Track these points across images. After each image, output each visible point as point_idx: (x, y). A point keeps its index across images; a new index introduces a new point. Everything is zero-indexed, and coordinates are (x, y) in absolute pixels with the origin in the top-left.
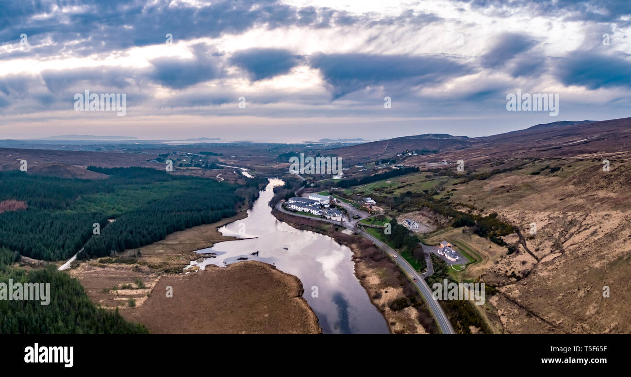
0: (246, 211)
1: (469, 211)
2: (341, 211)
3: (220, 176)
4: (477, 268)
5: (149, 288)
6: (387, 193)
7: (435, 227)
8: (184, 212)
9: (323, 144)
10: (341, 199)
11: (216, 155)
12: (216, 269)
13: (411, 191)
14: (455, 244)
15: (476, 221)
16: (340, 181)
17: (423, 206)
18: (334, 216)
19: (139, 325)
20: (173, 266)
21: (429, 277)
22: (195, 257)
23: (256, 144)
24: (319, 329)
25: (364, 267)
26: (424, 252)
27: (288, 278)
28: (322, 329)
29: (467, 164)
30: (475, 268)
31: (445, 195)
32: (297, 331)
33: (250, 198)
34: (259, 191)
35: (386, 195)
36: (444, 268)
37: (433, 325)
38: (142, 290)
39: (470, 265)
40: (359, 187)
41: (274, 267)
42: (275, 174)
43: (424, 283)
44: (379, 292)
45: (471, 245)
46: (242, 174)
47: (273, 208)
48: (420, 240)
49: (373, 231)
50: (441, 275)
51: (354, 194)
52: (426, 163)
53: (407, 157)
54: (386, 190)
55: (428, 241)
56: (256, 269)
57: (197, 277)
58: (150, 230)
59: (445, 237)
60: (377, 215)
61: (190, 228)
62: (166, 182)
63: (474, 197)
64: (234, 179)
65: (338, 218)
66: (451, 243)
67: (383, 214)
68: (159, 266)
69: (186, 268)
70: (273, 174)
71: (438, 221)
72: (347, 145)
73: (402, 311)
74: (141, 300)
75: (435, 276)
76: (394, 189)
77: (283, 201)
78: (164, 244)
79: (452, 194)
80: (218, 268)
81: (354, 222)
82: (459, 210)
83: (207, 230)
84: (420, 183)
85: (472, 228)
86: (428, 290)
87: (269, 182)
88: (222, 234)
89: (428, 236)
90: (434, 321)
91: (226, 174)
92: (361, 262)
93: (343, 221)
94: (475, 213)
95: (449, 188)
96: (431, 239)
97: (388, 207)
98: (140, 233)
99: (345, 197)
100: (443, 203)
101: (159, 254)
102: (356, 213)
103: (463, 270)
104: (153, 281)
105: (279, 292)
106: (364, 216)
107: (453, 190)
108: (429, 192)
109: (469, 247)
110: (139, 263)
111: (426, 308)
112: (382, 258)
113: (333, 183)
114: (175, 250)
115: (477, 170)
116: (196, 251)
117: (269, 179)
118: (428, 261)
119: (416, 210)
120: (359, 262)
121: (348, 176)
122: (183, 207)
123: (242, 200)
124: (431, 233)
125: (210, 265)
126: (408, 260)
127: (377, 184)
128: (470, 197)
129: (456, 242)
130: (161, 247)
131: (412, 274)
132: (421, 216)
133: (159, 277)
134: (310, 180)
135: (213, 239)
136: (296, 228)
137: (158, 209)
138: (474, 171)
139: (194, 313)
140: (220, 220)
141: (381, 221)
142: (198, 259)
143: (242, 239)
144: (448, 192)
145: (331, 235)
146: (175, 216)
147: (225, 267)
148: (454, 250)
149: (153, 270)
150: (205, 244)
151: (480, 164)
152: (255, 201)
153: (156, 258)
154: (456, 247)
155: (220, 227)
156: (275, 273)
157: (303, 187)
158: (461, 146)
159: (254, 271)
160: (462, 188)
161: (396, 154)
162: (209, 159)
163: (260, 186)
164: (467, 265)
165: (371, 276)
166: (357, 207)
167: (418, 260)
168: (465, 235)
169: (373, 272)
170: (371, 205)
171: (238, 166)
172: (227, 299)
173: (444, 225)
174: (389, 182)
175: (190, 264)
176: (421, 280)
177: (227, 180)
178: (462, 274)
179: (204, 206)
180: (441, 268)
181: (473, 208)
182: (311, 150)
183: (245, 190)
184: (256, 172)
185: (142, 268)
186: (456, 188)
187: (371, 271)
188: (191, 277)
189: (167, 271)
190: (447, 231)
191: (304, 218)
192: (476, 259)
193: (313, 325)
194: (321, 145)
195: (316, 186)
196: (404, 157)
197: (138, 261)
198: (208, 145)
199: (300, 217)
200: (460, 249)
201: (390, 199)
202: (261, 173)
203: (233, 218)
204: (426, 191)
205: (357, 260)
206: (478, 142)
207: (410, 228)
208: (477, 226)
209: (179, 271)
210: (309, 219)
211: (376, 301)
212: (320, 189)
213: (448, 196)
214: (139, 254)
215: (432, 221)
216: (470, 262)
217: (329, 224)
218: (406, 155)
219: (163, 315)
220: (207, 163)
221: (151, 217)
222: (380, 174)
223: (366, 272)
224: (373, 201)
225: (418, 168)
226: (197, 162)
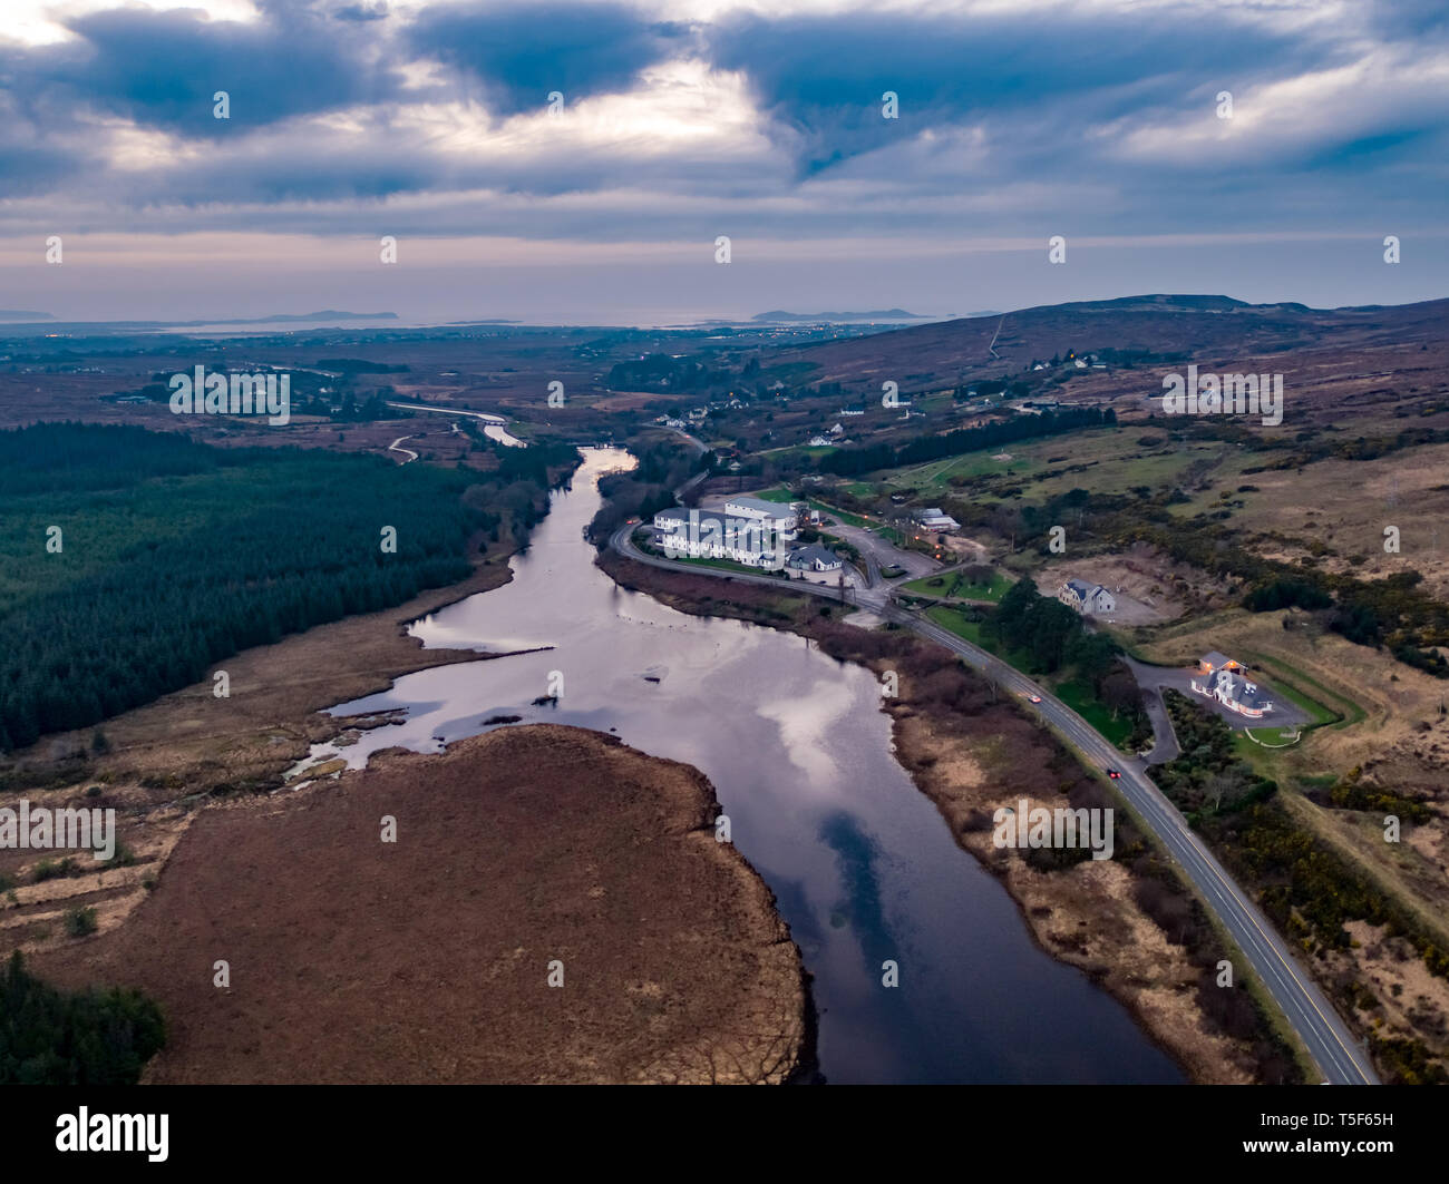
0: (506, 560)
1: (1305, 560)
2: (839, 553)
3: (400, 446)
4: (1347, 741)
5: (151, 859)
6: (996, 493)
7: (1177, 609)
8: (272, 578)
9: (767, 330)
10: (835, 513)
11: (383, 369)
12: (409, 760)
13: (1084, 489)
14: (1254, 663)
15: (1334, 594)
16: (829, 452)
17: (1132, 538)
18: (814, 569)
19: (116, 994)
20: (241, 771)
21: (1162, 766)
22: (328, 728)
23: (530, 333)
24: (777, 926)
25: (928, 732)
26: (1141, 685)
27: (666, 771)
28: (788, 927)
29: (1299, 404)
30: (1339, 739)
31: (1212, 507)
32: (702, 935)
33: (517, 514)
34: (549, 490)
35: (996, 500)
36: (1219, 739)
37: (1196, 920)
38: (125, 870)
39: (1319, 731)
40: (899, 471)
41: (614, 741)
42: (605, 432)
43: (1147, 786)
44: (983, 810)
45: (1319, 667)
46: (483, 437)
47: (601, 547)
48: (1124, 646)
49: (954, 618)
50: (1208, 761)
51: (881, 496)
52: (1140, 397)
53: (1070, 374)
54: (994, 483)
55: (1155, 652)
56: (551, 751)
57: (339, 795)
58: (139, 652)
59: (1216, 641)
60: (965, 566)
61: (303, 631)
62: (193, 476)
63: (1328, 516)
64: (454, 453)
65: (828, 575)
66: (1239, 660)
67: (983, 564)
68: (188, 775)
69: (296, 772)
70: (596, 429)
71: (1187, 587)
72: (853, 333)
73: (1072, 873)
74: (118, 906)
75: (1188, 763)
76: (1025, 481)
77: (636, 521)
78: (201, 699)
79: (1240, 502)
80: (413, 759)
81: (885, 589)
82: (1267, 557)
83: (368, 634)
84: (1119, 463)
85: (1319, 613)
86: (1162, 806)
87: (581, 460)
88: (421, 643)
89: (1152, 634)
90: (1196, 906)
91: (423, 435)
92: (913, 715)
93: (847, 584)
94: (1330, 567)
95: (1230, 481)
96: (1165, 644)
97: (1004, 541)
98: (97, 670)
99: (850, 508)
100: (1204, 529)
101: (184, 735)
102: (890, 557)
103: (1292, 747)
104: (167, 832)
105: (636, 817)
106: (920, 569)
107: (1243, 489)
108: (1152, 494)
109: (1312, 674)
110: (102, 779)
111: (1163, 865)
112: (988, 704)
113: (807, 459)
114: (249, 714)
115: (1337, 425)
116: (330, 710)
117: (582, 451)
118: (1157, 714)
119: (1105, 551)
120: (906, 716)
121: (858, 435)
122: (266, 561)
123: (490, 524)
124: (1162, 626)
125: (383, 752)
126: (1082, 712)
127: (964, 465)
128: (1310, 514)
129: (1262, 656)
130: (190, 708)
131: (1098, 754)
132: (1125, 571)
133: (190, 816)
134: (727, 452)
135: (390, 663)
136: (686, 612)
137: (169, 577)
138: (1329, 428)
139: (334, 914)
140: (410, 597)
141: (979, 584)
142: (337, 734)
143: (497, 656)
144: (1225, 496)
145: (808, 630)
146: (239, 594)
147: (442, 750)
148: (1254, 683)
149: (164, 794)
150: (361, 683)
151: (1350, 403)
152: (537, 527)
153: (170, 753)
154: (1261, 674)
155: (412, 622)
156: (620, 760)
157: (704, 475)
158: (1277, 339)
159: (545, 758)
160: (1280, 484)
161: (1029, 364)
162: (357, 384)
163: (552, 474)
164: (1307, 731)
165: (952, 761)
166: (896, 539)
167: (1119, 711)
168: (1293, 635)
169: (958, 748)
170: (943, 534)
171: (466, 408)
172: (453, 853)
173: (1211, 602)
174: (1003, 457)
175: (309, 756)
176: (1134, 775)
177: (427, 459)
178: (1290, 759)
179: (349, 551)
180: (1206, 738)
181: (1323, 551)
182: (726, 348)
183: (500, 487)
184: (534, 426)
185: (114, 792)
186: (1255, 485)
187: (949, 744)
188: (315, 800)
189: (221, 790)
190: (1224, 620)
191: (710, 578)
192: (1340, 712)
193: (758, 914)
194: (759, 331)
195: (748, 471)
196: (1059, 373)
197: (100, 772)
198: (349, 336)
199: (696, 575)
200: (1275, 679)
201: (1010, 512)
202: (555, 429)
203: (460, 586)
204: (1142, 491)
205: (901, 709)
206: (1348, 327)
207: (1087, 608)
208: (1341, 609)
209: (268, 781)
210: (728, 579)
211: (976, 840)
212: (763, 480)
213: (1225, 509)
214: (102, 746)
215: (1165, 589)
216: (1316, 720)
217: (797, 594)
218: (1067, 367)
219: (214, 940)
220: (352, 398)
221: (139, 605)
222: (974, 430)
223: (932, 748)
224: (949, 520)
225: (1110, 412)
226: (311, 399)
